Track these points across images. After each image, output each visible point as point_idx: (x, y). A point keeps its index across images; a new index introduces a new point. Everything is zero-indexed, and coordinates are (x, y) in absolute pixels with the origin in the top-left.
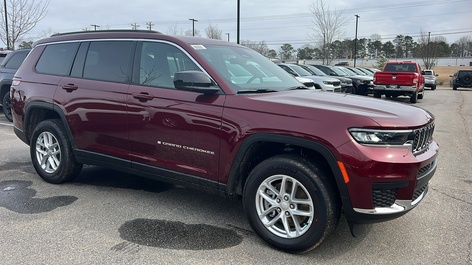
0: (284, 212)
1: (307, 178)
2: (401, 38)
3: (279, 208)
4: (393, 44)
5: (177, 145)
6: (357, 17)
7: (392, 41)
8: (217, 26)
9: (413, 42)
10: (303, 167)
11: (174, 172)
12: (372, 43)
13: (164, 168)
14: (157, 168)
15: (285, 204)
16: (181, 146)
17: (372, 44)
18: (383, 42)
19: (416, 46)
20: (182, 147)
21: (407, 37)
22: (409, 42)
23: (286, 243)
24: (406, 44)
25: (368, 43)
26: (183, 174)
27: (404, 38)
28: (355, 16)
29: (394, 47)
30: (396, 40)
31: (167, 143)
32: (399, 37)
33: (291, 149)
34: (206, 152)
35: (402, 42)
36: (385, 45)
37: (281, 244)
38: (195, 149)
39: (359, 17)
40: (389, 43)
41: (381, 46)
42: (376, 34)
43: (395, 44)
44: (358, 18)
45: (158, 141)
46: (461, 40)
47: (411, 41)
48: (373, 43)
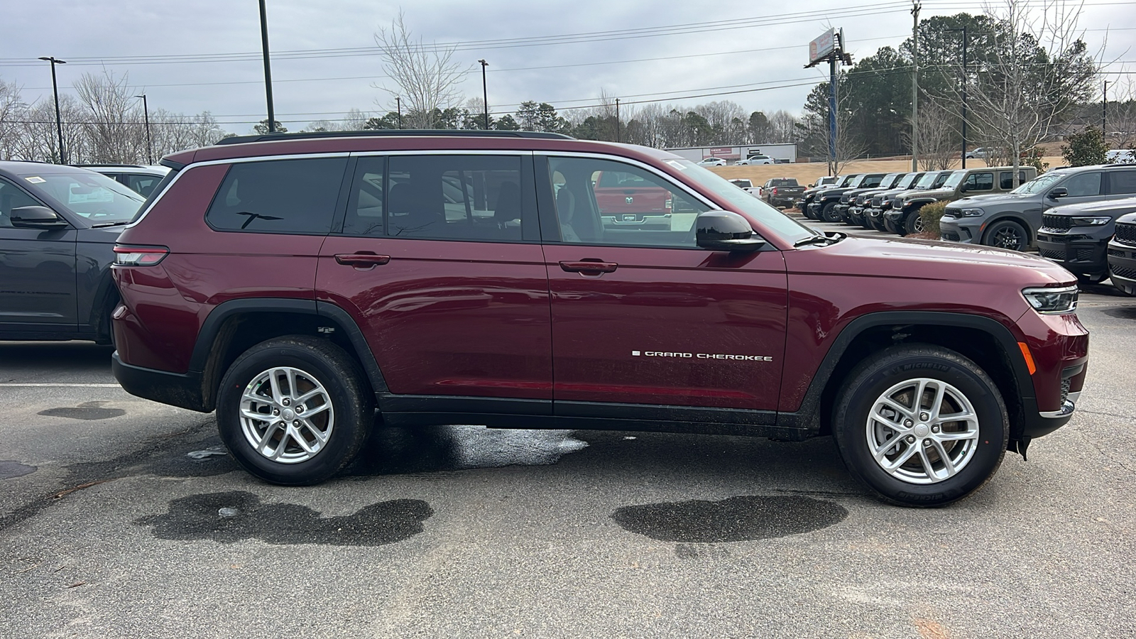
0: (922, 441)
1: (969, 377)
2: (530, 109)
3: (911, 436)
4: (517, 122)
5: (681, 354)
6: (484, 64)
7: (513, 115)
8: (125, 78)
9: (557, 116)
10: (958, 360)
11: (668, 407)
12: (472, 118)
13: (640, 404)
14: (623, 405)
15: (920, 426)
16: (691, 355)
17: (473, 122)
18: (496, 117)
19: (562, 126)
20: (694, 355)
21: (544, 107)
22: (548, 117)
23: (931, 491)
24: (543, 121)
25: (463, 118)
26: (690, 408)
27: (538, 108)
28: (479, 61)
29: (519, 128)
30: (521, 112)
31: (656, 353)
32: (526, 105)
33: (905, 335)
34: (753, 358)
35: (535, 117)
36: (500, 124)
37: (923, 495)
38: (727, 356)
39: (487, 64)
40: (508, 119)
41: (491, 125)
42: (477, 99)
43: (519, 122)
44: (486, 66)
45: (633, 352)
46: (645, 112)
47: (553, 115)
48: (475, 120)
